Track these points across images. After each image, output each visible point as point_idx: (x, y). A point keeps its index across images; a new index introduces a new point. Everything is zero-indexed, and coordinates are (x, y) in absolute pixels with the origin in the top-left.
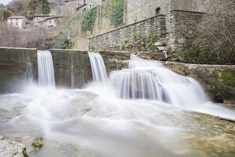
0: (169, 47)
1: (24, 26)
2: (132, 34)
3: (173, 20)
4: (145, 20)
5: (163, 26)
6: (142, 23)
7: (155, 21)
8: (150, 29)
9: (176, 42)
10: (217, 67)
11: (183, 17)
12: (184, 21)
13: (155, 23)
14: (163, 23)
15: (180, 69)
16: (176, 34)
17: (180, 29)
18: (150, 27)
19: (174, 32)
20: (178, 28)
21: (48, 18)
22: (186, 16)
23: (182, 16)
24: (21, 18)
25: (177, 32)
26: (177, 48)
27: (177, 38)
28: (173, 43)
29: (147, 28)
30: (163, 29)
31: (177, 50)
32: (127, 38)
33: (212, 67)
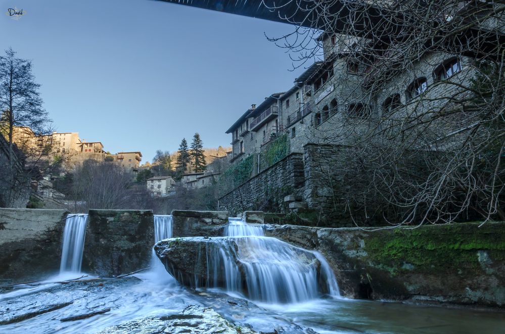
0: (305, 203)
1: (169, 190)
2: (263, 188)
3: (308, 159)
4: (277, 164)
5: (298, 170)
6: (274, 169)
7: (288, 164)
8: (283, 177)
9: (314, 194)
10: (358, 230)
11: (325, 154)
12: (326, 161)
13: (287, 167)
14: (298, 166)
15: (304, 237)
16: (314, 181)
17: (321, 173)
18: (283, 173)
19: (311, 178)
20: (317, 172)
21: (201, 176)
22: (330, 152)
23: (323, 152)
24: (165, 179)
25: (315, 178)
26: (317, 204)
27: (316, 187)
28: (310, 196)
29: (279, 176)
30: (299, 175)
31: (317, 208)
32: (258, 194)
33: (350, 231)
